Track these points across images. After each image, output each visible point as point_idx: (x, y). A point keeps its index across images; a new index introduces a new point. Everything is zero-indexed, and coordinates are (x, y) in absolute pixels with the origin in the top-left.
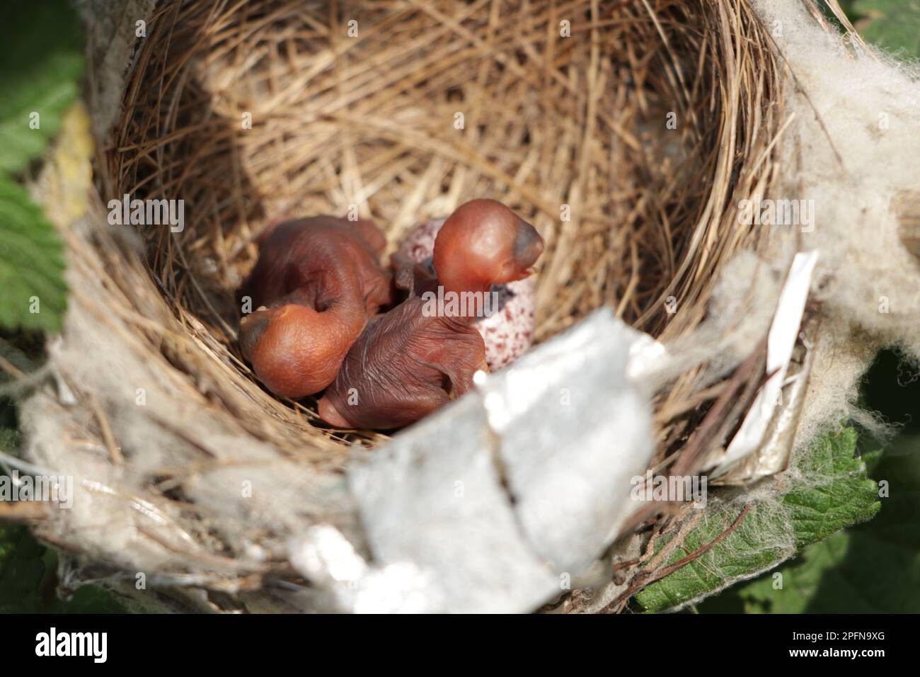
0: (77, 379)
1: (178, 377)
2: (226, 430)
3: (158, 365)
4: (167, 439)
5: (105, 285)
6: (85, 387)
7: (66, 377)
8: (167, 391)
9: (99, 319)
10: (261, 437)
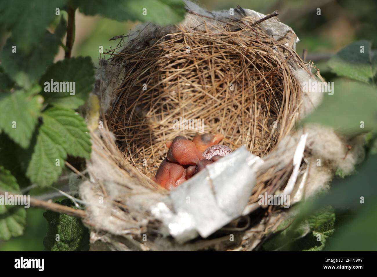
0: (95, 175)
1: (123, 171)
2: (136, 184)
3: (117, 168)
4: (120, 188)
5: (104, 148)
6: (97, 178)
7: (92, 173)
8: (120, 176)
9: (101, 156)
10: (147, 187)
